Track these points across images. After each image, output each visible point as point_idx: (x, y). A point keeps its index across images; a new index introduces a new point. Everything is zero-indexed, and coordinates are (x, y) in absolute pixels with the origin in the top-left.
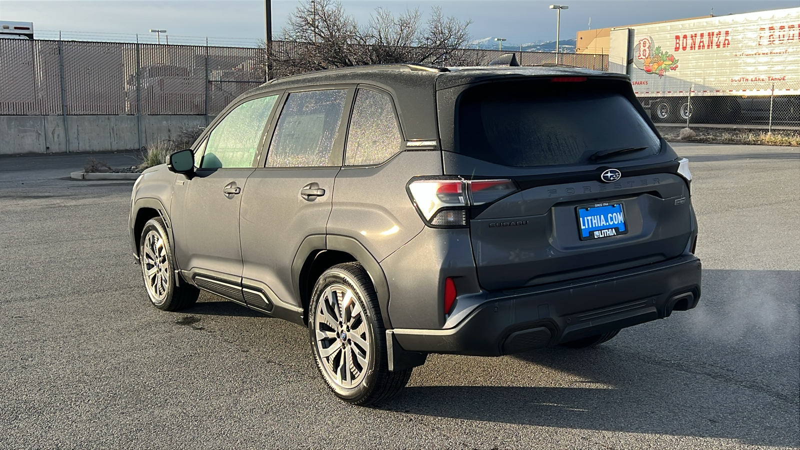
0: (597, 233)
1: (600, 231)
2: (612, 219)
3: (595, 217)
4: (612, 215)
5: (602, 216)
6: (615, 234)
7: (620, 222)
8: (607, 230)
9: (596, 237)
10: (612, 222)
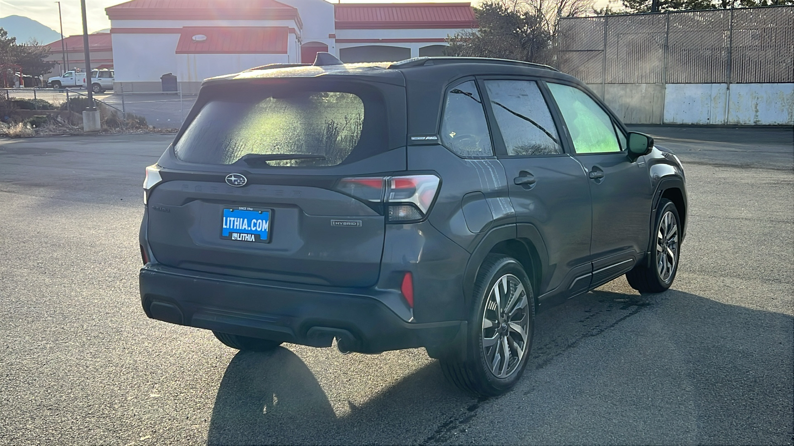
0: (235, 236)
1: (239, 234)
2: (255, 225)
3: (239, 219)
4: (257, 221)
5: (246, 220)
6: (254, 240)
7: (263, 230)
8: (246, 235)
9: (233, 238)
10: (255, 228)
